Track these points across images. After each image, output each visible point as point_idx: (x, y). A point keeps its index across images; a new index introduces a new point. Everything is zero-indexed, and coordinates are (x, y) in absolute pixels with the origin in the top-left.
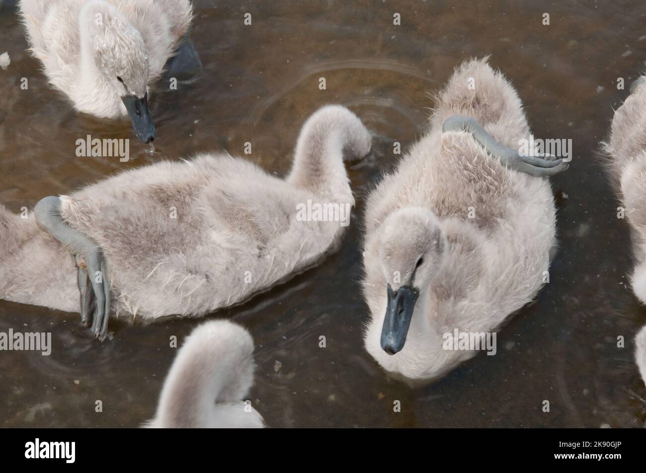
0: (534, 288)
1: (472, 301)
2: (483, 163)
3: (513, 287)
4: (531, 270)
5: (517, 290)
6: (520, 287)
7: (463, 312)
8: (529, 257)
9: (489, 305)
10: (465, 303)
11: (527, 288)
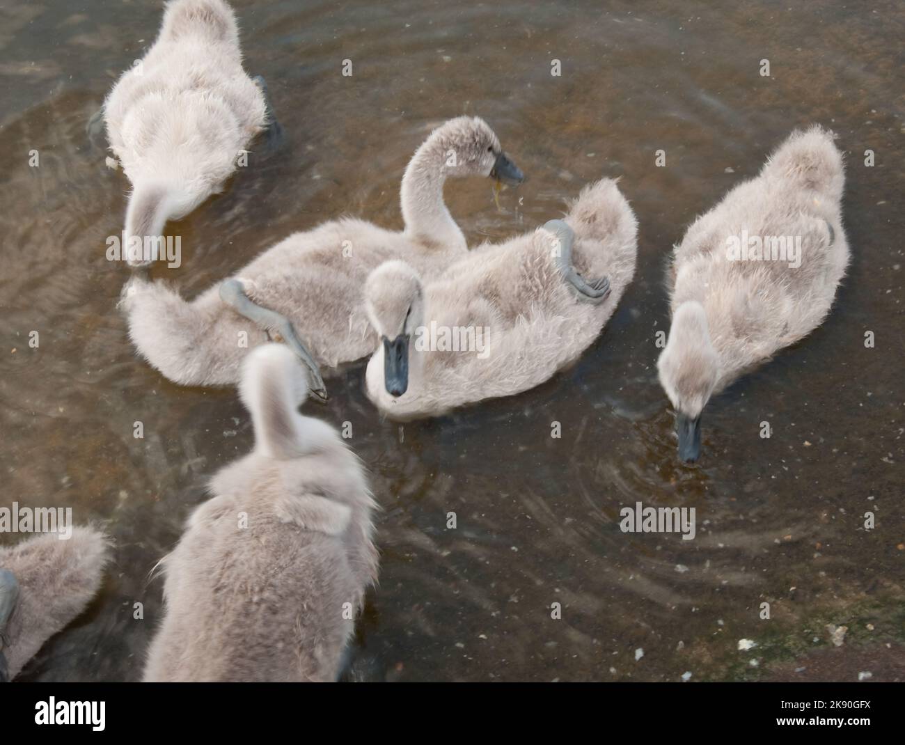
0: (519, 387)
1: (457, 373)
2: (541, 267)
3: (498, 377)
4: (522, 370)
5: (501, 381)
6: (506, 380)
7: (445, 379)
8: (525, 359)
9: (470, 383)
10: (450, 371)
11: (512, 383)
